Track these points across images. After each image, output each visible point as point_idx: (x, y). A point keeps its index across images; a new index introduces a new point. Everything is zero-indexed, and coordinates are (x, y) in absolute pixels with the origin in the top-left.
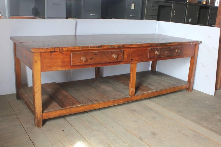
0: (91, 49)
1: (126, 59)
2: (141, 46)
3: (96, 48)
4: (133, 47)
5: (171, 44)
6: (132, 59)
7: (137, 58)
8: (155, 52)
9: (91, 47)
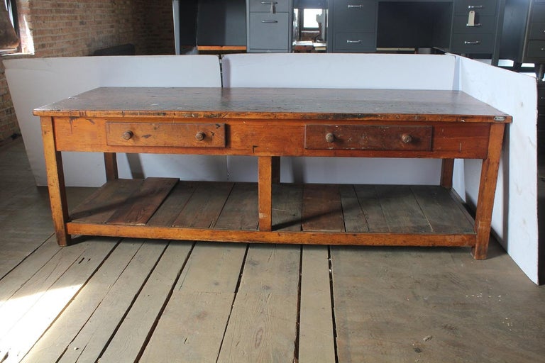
0: (142, 116)
1: (239, 144)
2: (272, 117)
3: (153, 116)
4: (247, 117)
5: (375, 119)
6: (254, 147)
7: (269, 144)
8: (325, 135)
9: (141, 114)
